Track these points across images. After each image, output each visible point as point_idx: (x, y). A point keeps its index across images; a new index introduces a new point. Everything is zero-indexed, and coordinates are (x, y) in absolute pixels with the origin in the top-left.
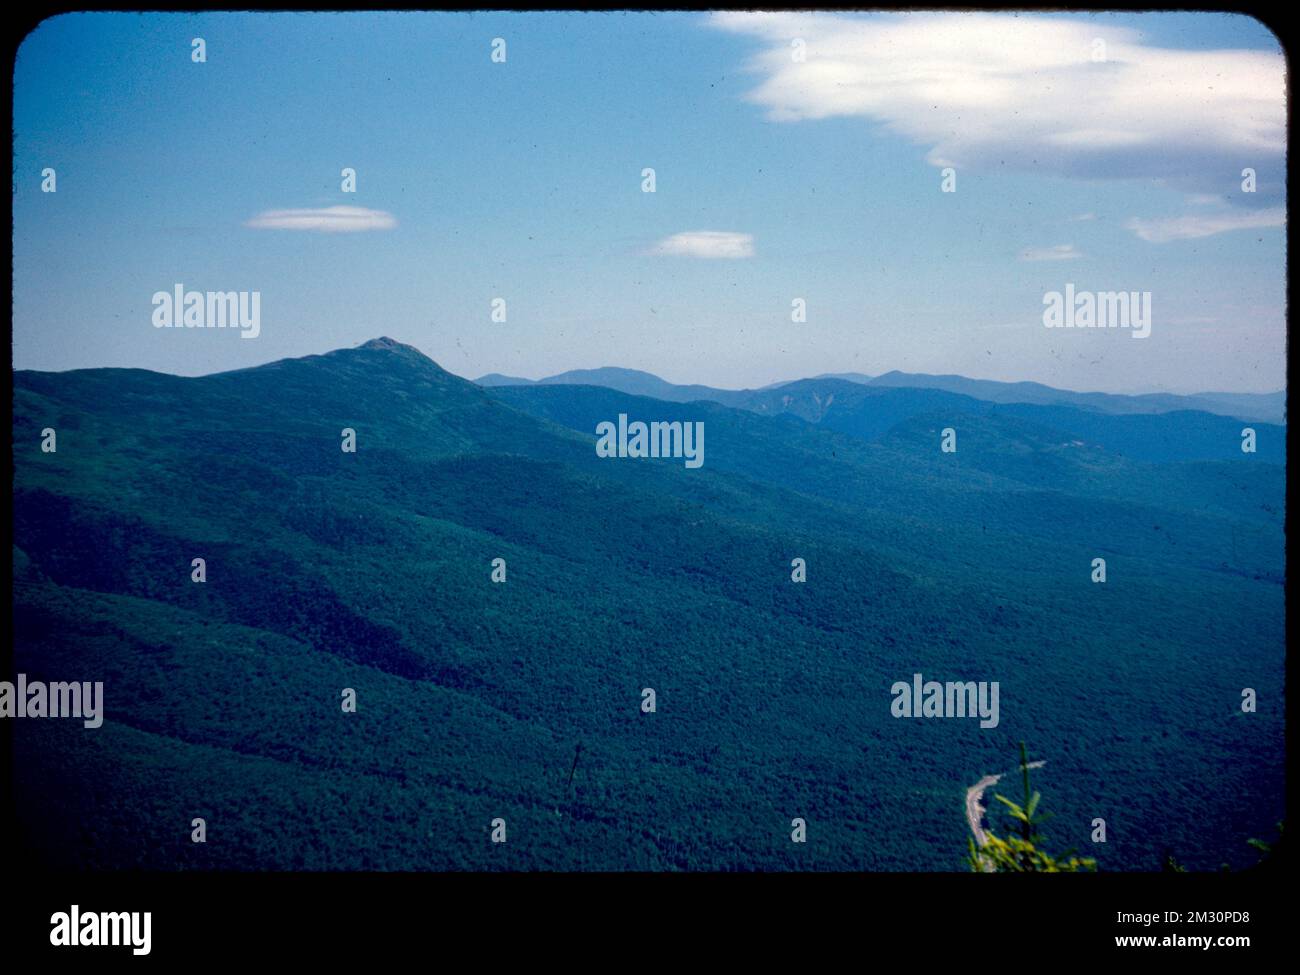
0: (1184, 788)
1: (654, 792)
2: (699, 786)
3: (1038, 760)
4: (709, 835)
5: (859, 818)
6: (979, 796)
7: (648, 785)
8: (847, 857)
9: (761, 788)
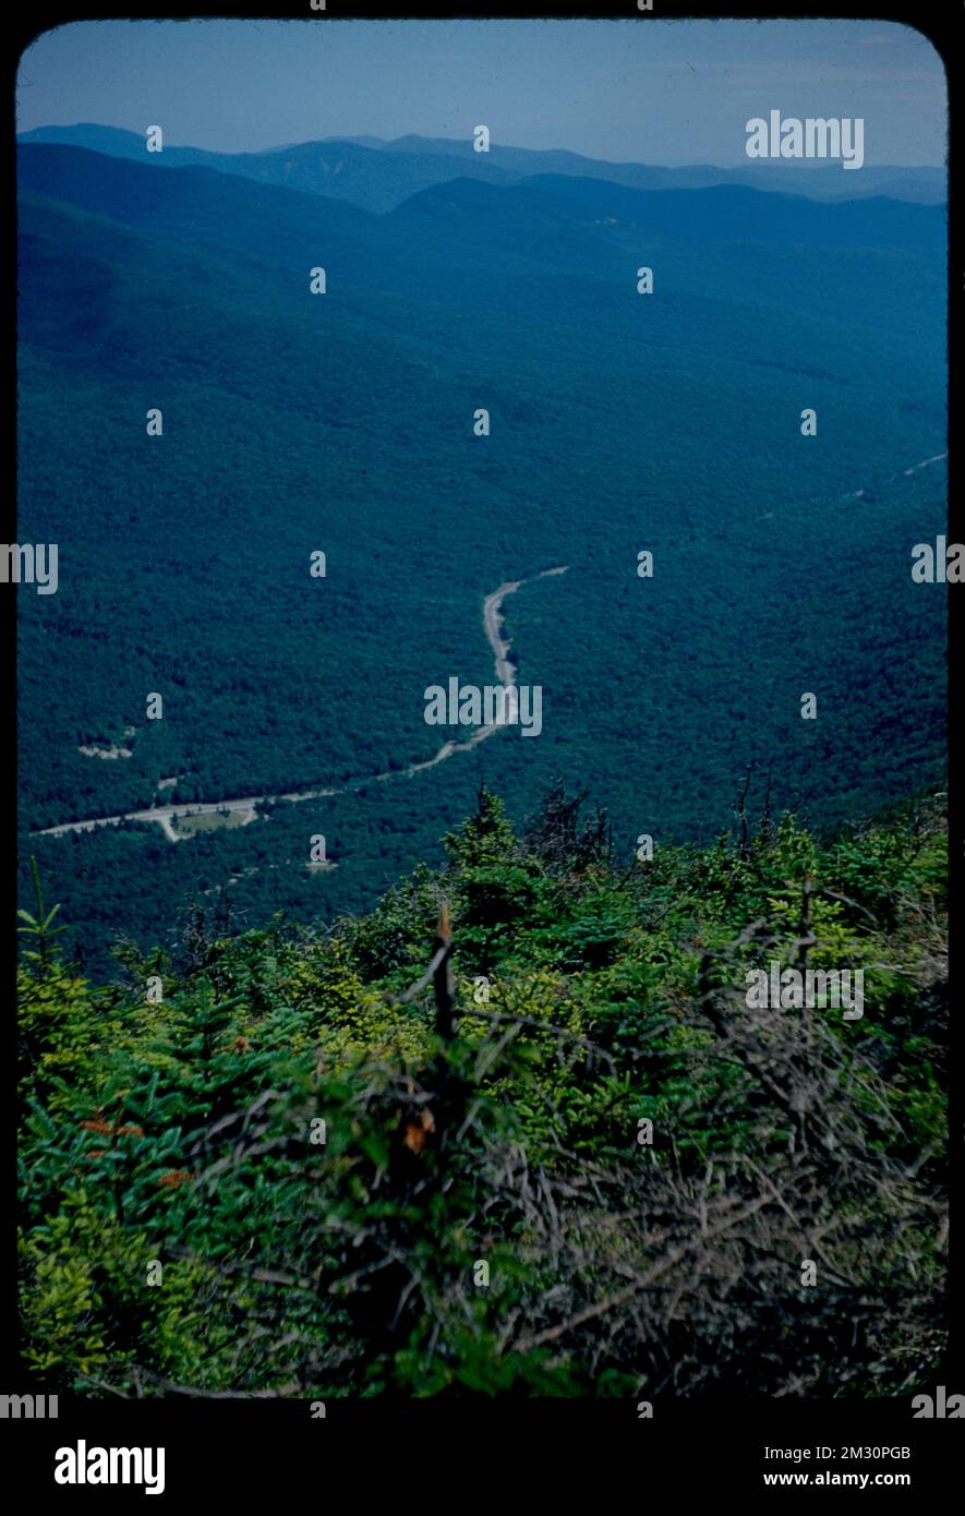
0: (712, 595)
1: (148, 605)
2: (197, 597)
3: (561, 566)
4: (209, 650)
5: (369, 630)
6: (498, 604)
7: (141, 597)
8: (357, 670)
9: (264, 599)
